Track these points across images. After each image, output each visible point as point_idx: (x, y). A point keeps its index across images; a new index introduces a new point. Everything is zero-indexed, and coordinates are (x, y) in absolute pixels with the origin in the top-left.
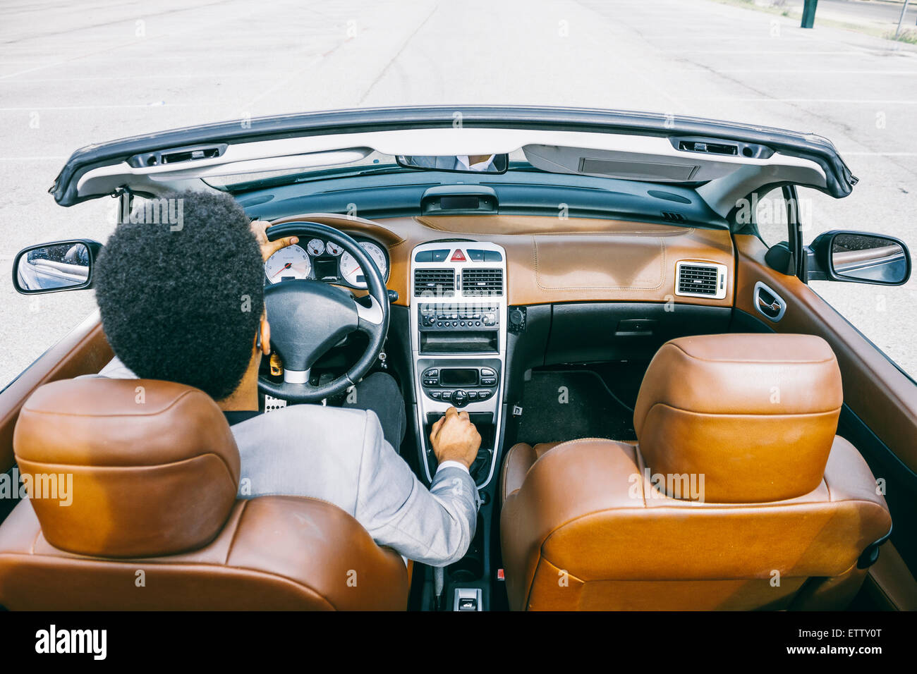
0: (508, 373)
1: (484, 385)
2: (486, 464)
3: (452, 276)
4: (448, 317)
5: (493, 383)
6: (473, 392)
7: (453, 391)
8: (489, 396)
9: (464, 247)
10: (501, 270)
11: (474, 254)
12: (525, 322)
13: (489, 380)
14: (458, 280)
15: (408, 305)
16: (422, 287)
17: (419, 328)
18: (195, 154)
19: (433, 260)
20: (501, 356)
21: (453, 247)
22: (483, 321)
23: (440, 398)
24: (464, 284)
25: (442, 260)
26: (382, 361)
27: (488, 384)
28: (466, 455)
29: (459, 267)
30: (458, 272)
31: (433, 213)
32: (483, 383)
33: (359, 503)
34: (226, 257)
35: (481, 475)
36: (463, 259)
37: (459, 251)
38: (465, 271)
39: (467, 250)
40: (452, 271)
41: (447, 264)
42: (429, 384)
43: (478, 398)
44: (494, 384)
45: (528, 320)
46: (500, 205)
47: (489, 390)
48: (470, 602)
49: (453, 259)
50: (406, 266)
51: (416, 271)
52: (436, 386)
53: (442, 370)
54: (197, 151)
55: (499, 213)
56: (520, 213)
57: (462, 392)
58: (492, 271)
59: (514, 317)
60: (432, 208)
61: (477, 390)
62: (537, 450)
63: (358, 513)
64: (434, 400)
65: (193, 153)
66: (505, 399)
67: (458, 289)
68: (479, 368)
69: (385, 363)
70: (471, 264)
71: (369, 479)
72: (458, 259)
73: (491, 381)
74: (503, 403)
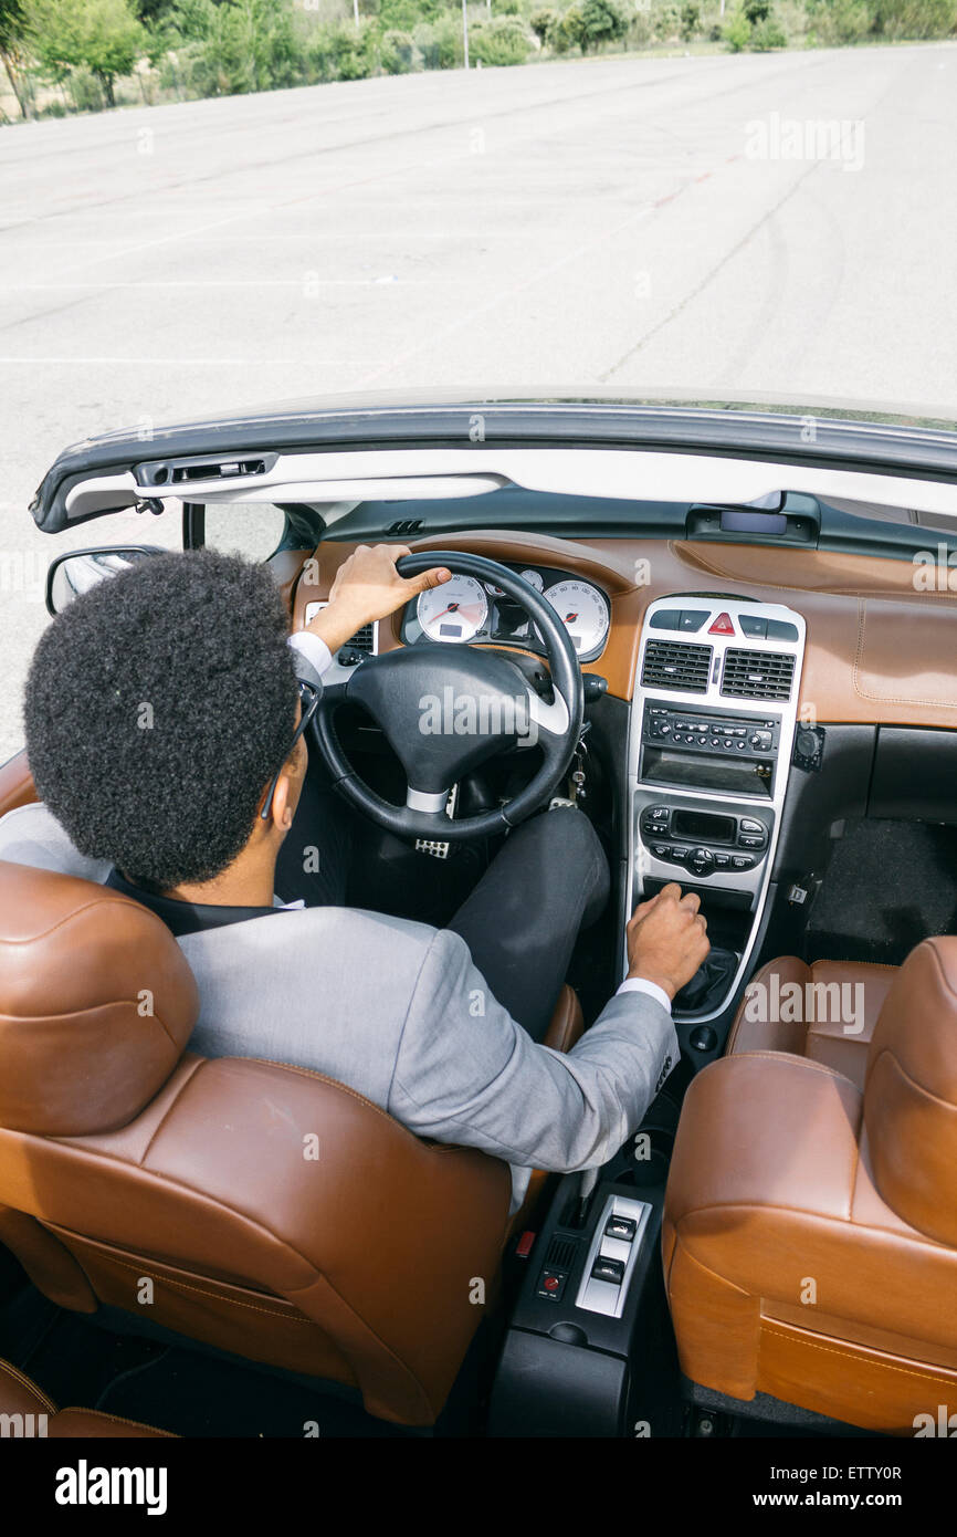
0: (785, 833)
1: (743, 846)
2: (725, 979)
3: (708, 658)
4: (691, 728)
5: (758, 844)
6: (725, 855)
7: (690, 848)
8: (749, 866)
9: (735, 609)
10: (793, 658)
11: (751, 625)
12: (821, 755)
13: (752, 839)
14: (717, 667)
15: (628, 698)
16: (656, 670)
17: (644, 738)
18: (224, 468)
19: (679, 627)
20: (776, 803)
21: (716, 607)
22: (750, 740)
23: (668, 857)
24: (727, 675)
25: (694, 628)
26: (577, 784)
27: (751, 845)
28: (675, 971)
29: (720, 645)
30: (719, 653)
31: (704, 537)
32: (742, 842)
33: (395, 1083)
34: (213, 671)
35: (711, 998)
36: (730, 630)
37: (724, 616)
38: (730, 651)
39: (740, 616)
40: (709, 649)
41: (701, 637)
42: (651, 830)
43: (730, 866)
44: (761, 848)
45: (824, 754)
46: (822, 533)
47: (752, 856)
48: (625, 1225)
49: (713, 629)
50: (634, 631)
51: (650, 642)
52: (663, 836)
53: (675, 811)
54: (228, 463)
55: (820, 547)
56: (857, 550)
57: (706, 852)
58: (778, 657)
59: (803, 743)
60: (705, 528)
61: (732, 853)
62: (814, 971)
63: (395, 1097)
64: (658, 858)
65: (222, 467)
66: (775, 877)
67: (715, 681)
68: (739, 817)
69: (583, 788)
70: (741, 641)
71: (416, 1049)
72: (722, 630)
73: (757, 842)
74: (770, 881)
